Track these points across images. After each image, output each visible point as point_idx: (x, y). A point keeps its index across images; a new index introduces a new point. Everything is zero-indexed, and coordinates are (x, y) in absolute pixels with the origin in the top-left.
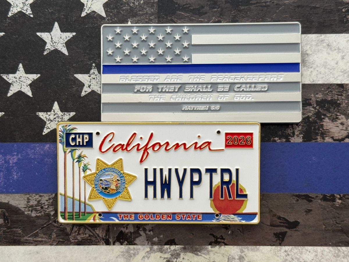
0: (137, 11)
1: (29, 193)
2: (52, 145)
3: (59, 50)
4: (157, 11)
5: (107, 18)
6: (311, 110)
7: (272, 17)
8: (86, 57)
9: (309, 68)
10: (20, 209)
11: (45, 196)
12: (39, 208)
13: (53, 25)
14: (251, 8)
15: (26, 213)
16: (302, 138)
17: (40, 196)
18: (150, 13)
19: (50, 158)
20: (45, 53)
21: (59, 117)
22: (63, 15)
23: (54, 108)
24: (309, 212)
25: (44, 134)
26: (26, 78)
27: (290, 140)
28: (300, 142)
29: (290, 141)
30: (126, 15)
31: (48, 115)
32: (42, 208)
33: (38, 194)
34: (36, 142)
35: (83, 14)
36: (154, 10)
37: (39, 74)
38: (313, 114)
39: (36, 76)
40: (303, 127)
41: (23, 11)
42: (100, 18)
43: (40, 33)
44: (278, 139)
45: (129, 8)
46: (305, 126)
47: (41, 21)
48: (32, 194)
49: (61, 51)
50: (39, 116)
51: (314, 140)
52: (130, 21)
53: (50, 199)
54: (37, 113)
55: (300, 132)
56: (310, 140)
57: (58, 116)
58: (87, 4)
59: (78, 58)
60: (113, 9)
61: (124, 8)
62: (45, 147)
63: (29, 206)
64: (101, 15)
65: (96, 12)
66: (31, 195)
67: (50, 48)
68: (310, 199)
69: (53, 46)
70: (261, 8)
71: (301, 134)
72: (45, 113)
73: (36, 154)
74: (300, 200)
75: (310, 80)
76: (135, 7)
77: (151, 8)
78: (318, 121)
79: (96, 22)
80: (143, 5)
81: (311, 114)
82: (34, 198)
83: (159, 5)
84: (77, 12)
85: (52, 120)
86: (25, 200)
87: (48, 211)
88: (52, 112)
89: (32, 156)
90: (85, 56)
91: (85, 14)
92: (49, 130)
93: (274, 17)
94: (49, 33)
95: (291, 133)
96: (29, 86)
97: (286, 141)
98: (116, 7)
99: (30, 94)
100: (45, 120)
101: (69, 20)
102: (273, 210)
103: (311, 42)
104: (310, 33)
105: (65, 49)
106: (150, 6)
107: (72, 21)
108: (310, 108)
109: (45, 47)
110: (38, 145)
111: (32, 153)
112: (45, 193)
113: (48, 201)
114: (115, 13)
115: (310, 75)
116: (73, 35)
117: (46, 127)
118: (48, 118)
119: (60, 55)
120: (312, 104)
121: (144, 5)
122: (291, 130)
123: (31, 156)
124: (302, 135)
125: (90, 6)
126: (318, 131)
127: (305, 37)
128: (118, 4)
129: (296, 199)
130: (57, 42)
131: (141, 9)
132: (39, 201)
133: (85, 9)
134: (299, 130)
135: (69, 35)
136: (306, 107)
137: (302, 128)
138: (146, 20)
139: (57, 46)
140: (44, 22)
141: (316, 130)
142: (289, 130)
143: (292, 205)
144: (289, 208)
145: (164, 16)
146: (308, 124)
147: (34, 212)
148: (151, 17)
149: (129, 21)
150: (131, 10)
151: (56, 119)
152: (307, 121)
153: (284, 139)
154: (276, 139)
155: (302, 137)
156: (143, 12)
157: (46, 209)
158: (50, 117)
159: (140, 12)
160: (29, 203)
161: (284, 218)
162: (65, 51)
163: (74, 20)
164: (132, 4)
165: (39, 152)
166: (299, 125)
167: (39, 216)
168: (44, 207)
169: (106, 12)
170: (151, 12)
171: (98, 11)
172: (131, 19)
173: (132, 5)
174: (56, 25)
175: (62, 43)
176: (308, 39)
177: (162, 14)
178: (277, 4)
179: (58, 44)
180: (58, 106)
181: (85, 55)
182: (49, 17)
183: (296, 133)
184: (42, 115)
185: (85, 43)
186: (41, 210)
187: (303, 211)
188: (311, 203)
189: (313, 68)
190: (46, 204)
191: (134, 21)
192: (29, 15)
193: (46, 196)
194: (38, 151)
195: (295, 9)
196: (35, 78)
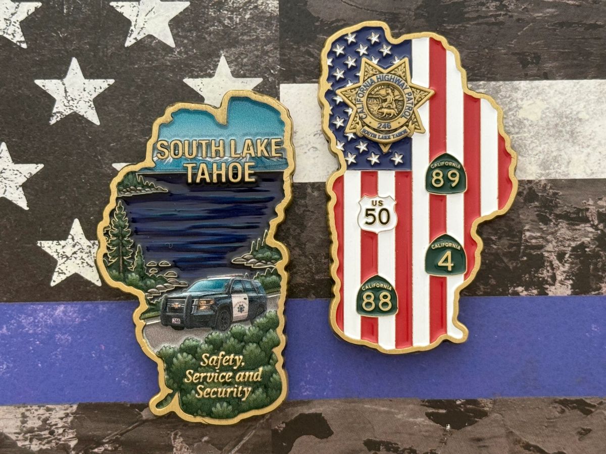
0: (237, 34)
1: (24, 405)
2: (69, 307)
3: (81, 114)
4: (277, 34)
5: (178, 50)
6: (589, 232)
7: (508, 45)
8: (135, 129)
9: (583, 147)
10: (7, 438)
11: (57, 409)
12: (45, 433)
13: (68, 64)
14: (467, 27)
15: (20, 444)
16: (570, 287)
17: (48, 410)
18: (264, 38)
19: (66, 333)
20: (53, 121)
21: (83, 249)
22: (89, 43)
23: (72, 232)
24: (587, 434)
25: (53, 284)
26: (16, 172)
27: (547, 291)
28: (566, 295)
29: (547, 294)
30: (217, 42)
31: (61, 247)
32: (52, 433)
33: (43, 406)
34: (37, 301)
35: (129, 42)
36: (271, 32)
37: (41, 163)
38: (591, 239)
39: (36, 168)
40: (574, 266)
41: (5, 35)
42: (164, 50)
43: (43, 81)
44: (523, 289)
45: (222, 28)
46: (576, 264)
47: (44, 55)
48: (31, 407)
49: (85, 116)
50: (43, 248)
51: (595, 291)
52: (224, 56)
53: (67, 415)
54: (39, 242)
55: (567, 276)
56: (587, 292)
57: (80, 248)
58: (136, 21)
59: (120, 130)
60: (190, 31)
61: (212, 29)
62: (56, 310)
63: (24, 429)
64: (165, 44)
65: (154, 38)
66: (29, 408)
67: (63, 111)
68: (587, 408)
69: (68, 107)
70: (487, 28)
71: (568, 279)
72: (55, 242)
73: (38, 325)
74: (566, 410)
75: (585, 172)
76: (233, 26)
77: (265, 28)
78: (601, 253)
79: (155, 57)
80: (249, 23)
81: (589, 239)
82: (36, 413)
83: (281, 21)
84: (116, 37)
85: (69, 256)
86: (16, 418)
87: (63, 439)
88: (69, 240)
89: (29, 330)
90: (133, 126)
91: (134, 41)
92: (63, 277)
93: (513, 46)
94: (59, 81)
95: (548, 276)
96: (21, 189)
97: (540, 294)
98: (195, 26)
99: (23, 204)
100: (55, 257)
101: (101, 54)
102: (513, 431)
103: (587, 95)
104: (585, 78)
105: (94, 111)
106: (264, 24)
107: (106, 56)
108: (587, 228)
109: (52, 109)
110: (42, 306)
111: (29, 324)
112: (58, 403)
113: (64, 420)
114: (194, 40)
115: (585, 161)
116: (108, 85)
117: (57, 270)
118: (61, 252)
119: (84, 125)
120: (590, 219)
121: (252, 23)
122: (548, 271)
123: (27, 329)
124: (571, 282)
125: (142, 26)
126: (603, 273)
127: (575, 86)
128: (200, 21)
129: (559, 409)
130: (78, 98)
131: (247, 31)
132: (45, 421)
133: (132, 31)
134: (564, 272)
135: (102, 85)
136: (578, 225)
137: (571, 268)
138: (256, 53)
139: (76, 107)
140: (49, 58)
141: (599, 271)
142: (545, 272)
143: (552, 420)
144: (545, 426)
145: (292, 43)
146: (582, 258)
147: (35, 442)
148: (266, 46)
149: (221, 55)
150: (226, 33)
151: (76, 254)
152: (580, 253)
153: (535, 289)
154: (520, 289)
155: (571, 284)
156: (250, 36)
157: (59, 435)
158: (64, 250)
159: (245, 38)
160: (25, 425)
161: (536, 447)
162: (93, 117)
163: (110, 54)
164: (227, 19)
165: (45, 322)
166: (565, 262)
167: (47, 449)
168: (56, 430)
169: (175, 36)
170: (267, 36)
171: (159, 35)
172: (225, 50)
173: (226, 22)
174: (74, 63)
175: (87, 100)
176: (581, 89)
177: (287, 39)
178: (518, 20)
179: (78, 103)
180: (80, 227)
181: (135, 123)
182: (60, 48)
183: (559, 278)
184: (49, 247)
185: (133, 100)
186: (49, 437)
187: (574, 433)
188: (589, 416)
189: (590, 148)
190: (60, 425)
191: (231, 55)
192: (18, 44)
193: (61, 409)
194: (42, 318)
195: (555, 30)
196: (34, 172)
